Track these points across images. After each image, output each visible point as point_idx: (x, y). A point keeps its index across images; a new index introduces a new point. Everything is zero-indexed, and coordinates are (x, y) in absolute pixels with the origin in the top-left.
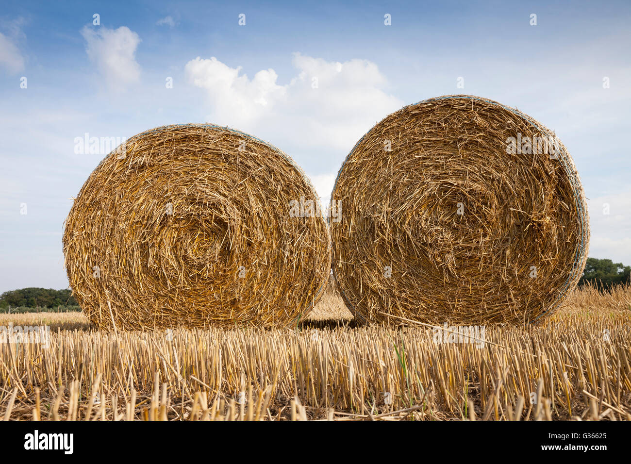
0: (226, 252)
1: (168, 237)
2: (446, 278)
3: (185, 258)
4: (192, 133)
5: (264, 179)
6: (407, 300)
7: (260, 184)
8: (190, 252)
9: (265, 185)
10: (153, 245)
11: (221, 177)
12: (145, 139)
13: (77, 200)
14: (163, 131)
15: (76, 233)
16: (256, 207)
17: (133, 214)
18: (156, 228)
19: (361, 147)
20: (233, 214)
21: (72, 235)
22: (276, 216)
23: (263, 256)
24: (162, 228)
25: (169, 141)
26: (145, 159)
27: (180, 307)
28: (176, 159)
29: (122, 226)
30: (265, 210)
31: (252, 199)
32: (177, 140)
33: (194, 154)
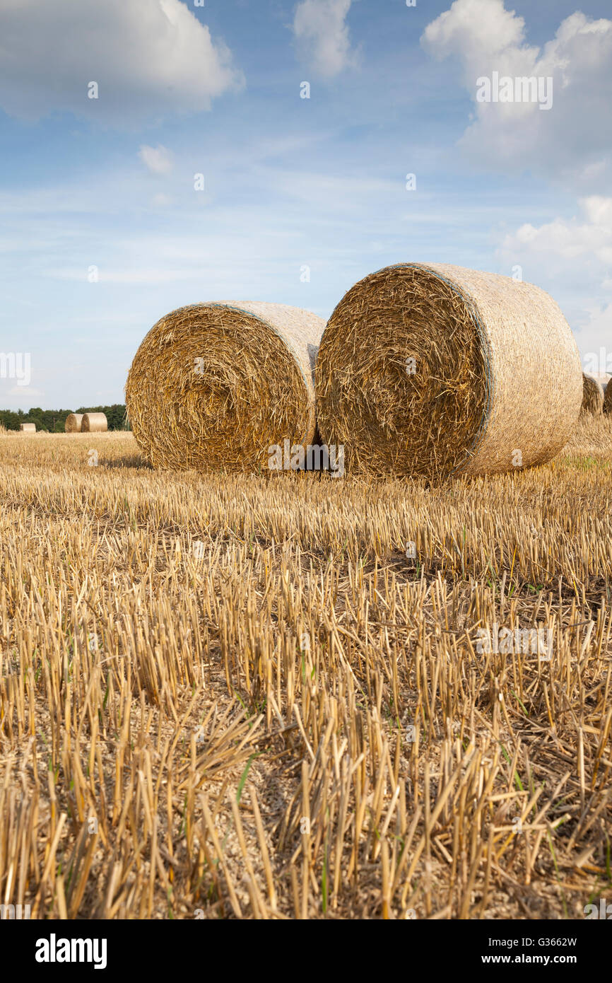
0: (231, 412)
1: (192, 397)
2: (389, 436)
3: (204, 415)
4: (202, 312)
5: (256, 348)
6: (364, 452)
7: (253, 353)
8: (206, 410)
9: (257, 354)
10: (182, 405)
11: (226, 349)
12: (170, 319)
13: (130, 371)
14: (181, 312)
15: (132, 396)
16: (251, 373)
17: (167, 380)
18: (182, 393)
19: (337, 315)
20: (233, 379)
21: (130, 397)
22: (267, 380)
23: (259, 413)
24: (187, 391)
25: (186, 320)
26: (170, 336)
27: (204, 453)
28: (192, 335)
29: (161, 390)
30: (258, 375)
31: (248, 365)
32: (191, 319)
33: (205, 330)
